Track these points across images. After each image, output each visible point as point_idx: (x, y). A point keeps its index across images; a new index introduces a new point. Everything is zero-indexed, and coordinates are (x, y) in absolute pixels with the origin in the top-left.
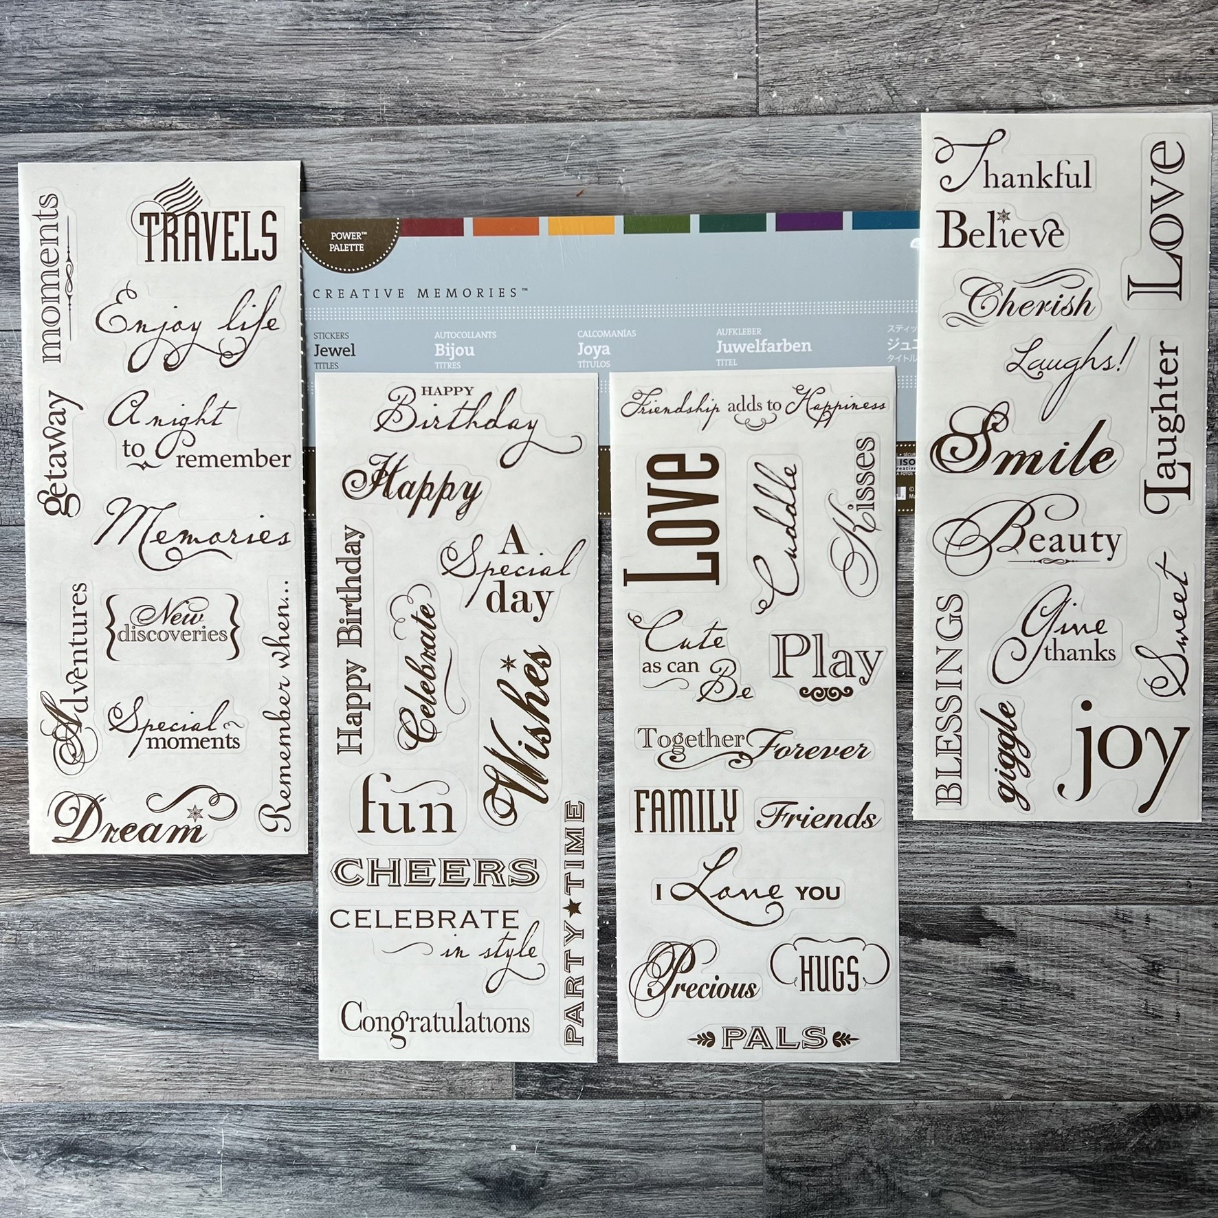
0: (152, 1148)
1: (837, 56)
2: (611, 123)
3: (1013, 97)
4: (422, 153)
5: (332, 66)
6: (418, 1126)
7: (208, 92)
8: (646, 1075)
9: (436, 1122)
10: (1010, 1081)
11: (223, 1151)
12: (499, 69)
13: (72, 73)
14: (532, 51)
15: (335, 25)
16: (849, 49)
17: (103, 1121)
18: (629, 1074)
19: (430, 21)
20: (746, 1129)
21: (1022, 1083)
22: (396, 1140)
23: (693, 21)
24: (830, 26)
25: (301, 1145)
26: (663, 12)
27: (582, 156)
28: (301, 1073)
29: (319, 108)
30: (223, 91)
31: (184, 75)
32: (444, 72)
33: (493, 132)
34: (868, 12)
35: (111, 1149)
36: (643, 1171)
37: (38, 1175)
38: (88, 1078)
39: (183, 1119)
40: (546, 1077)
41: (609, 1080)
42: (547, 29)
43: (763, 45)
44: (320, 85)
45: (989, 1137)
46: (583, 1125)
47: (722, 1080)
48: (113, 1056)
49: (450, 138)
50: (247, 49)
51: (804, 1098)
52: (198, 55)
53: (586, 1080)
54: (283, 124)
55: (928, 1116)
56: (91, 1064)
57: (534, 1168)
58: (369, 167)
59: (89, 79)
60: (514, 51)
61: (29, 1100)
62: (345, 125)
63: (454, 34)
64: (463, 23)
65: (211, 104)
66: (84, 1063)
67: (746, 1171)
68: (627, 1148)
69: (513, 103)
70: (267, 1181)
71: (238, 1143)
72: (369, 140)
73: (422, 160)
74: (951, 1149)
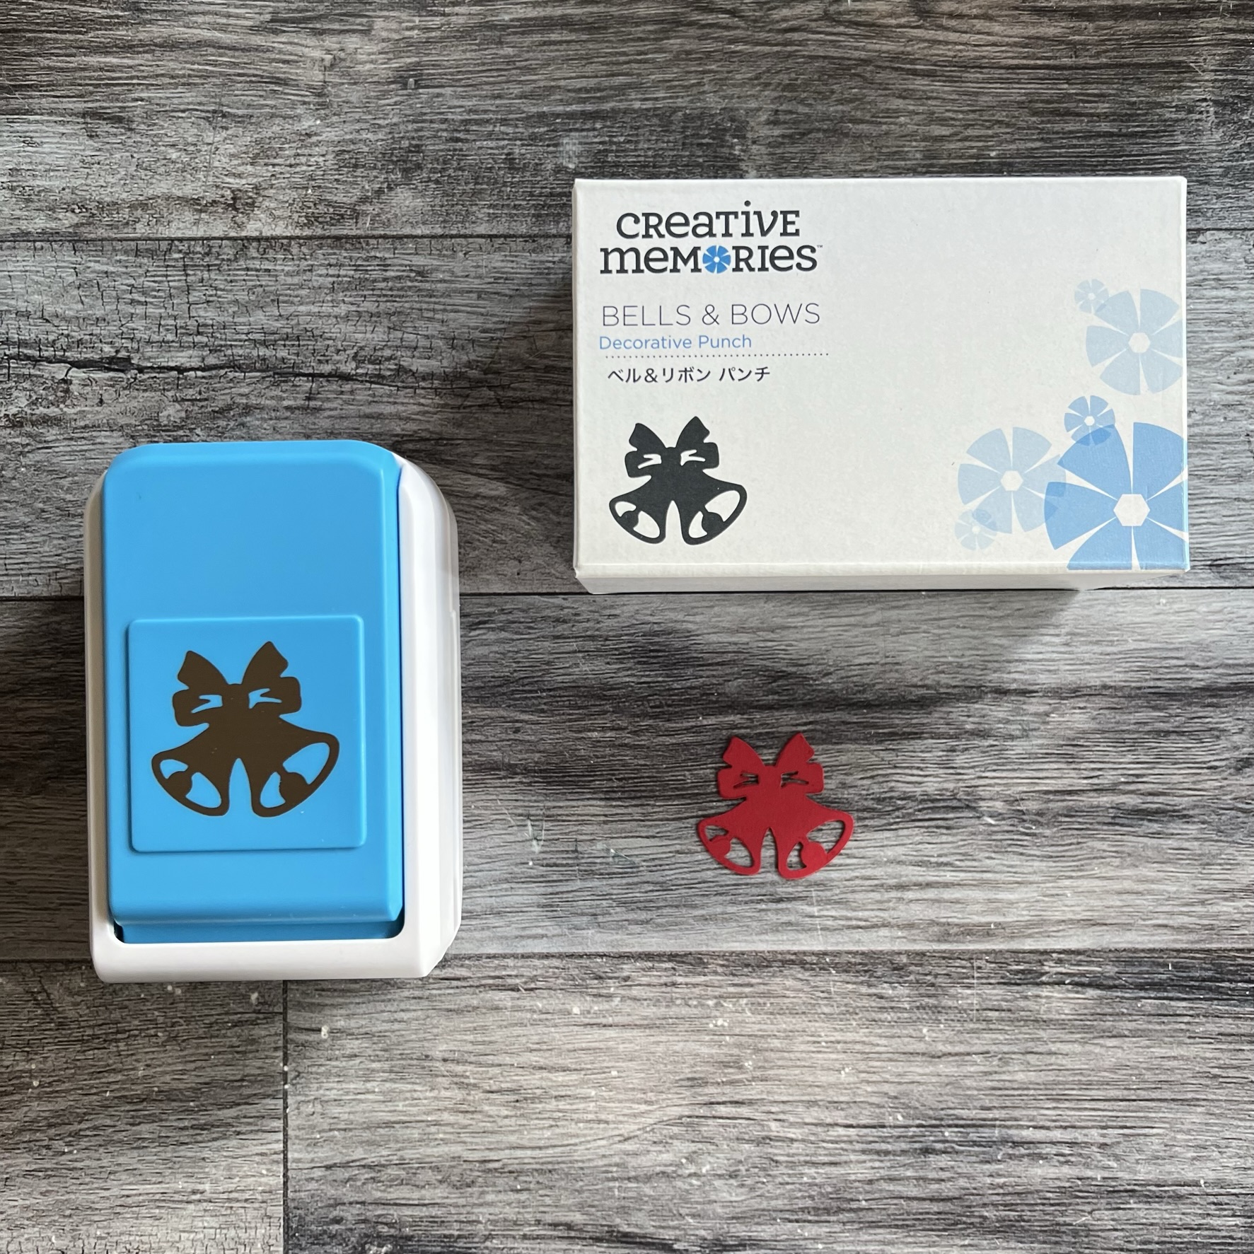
1: (141, 1066)
2: (554, 950)
4: (900, 899)
12: (757, 1051)
15: (1058, 1135)
16: (119, 1077)
19: (884, 1140)
23: (401, 1132)
24: (151, 1119)
26: (457, 1149)
27: (607, 890)
29: (1090, 985)
32: (858, 1047)
33: (768, 937)
34: (83, 1144)
42: (669, 1123)
49: (849, 927)
50: (1221, 1094)
54: (1155, 957)
58: (998, 876)
60: (731, 1083)
62: (1045, 952)
63: (839, 1117)
64: (823, 1136)
69: (732, 989)
72: (998, 925)
73: (901, 887)
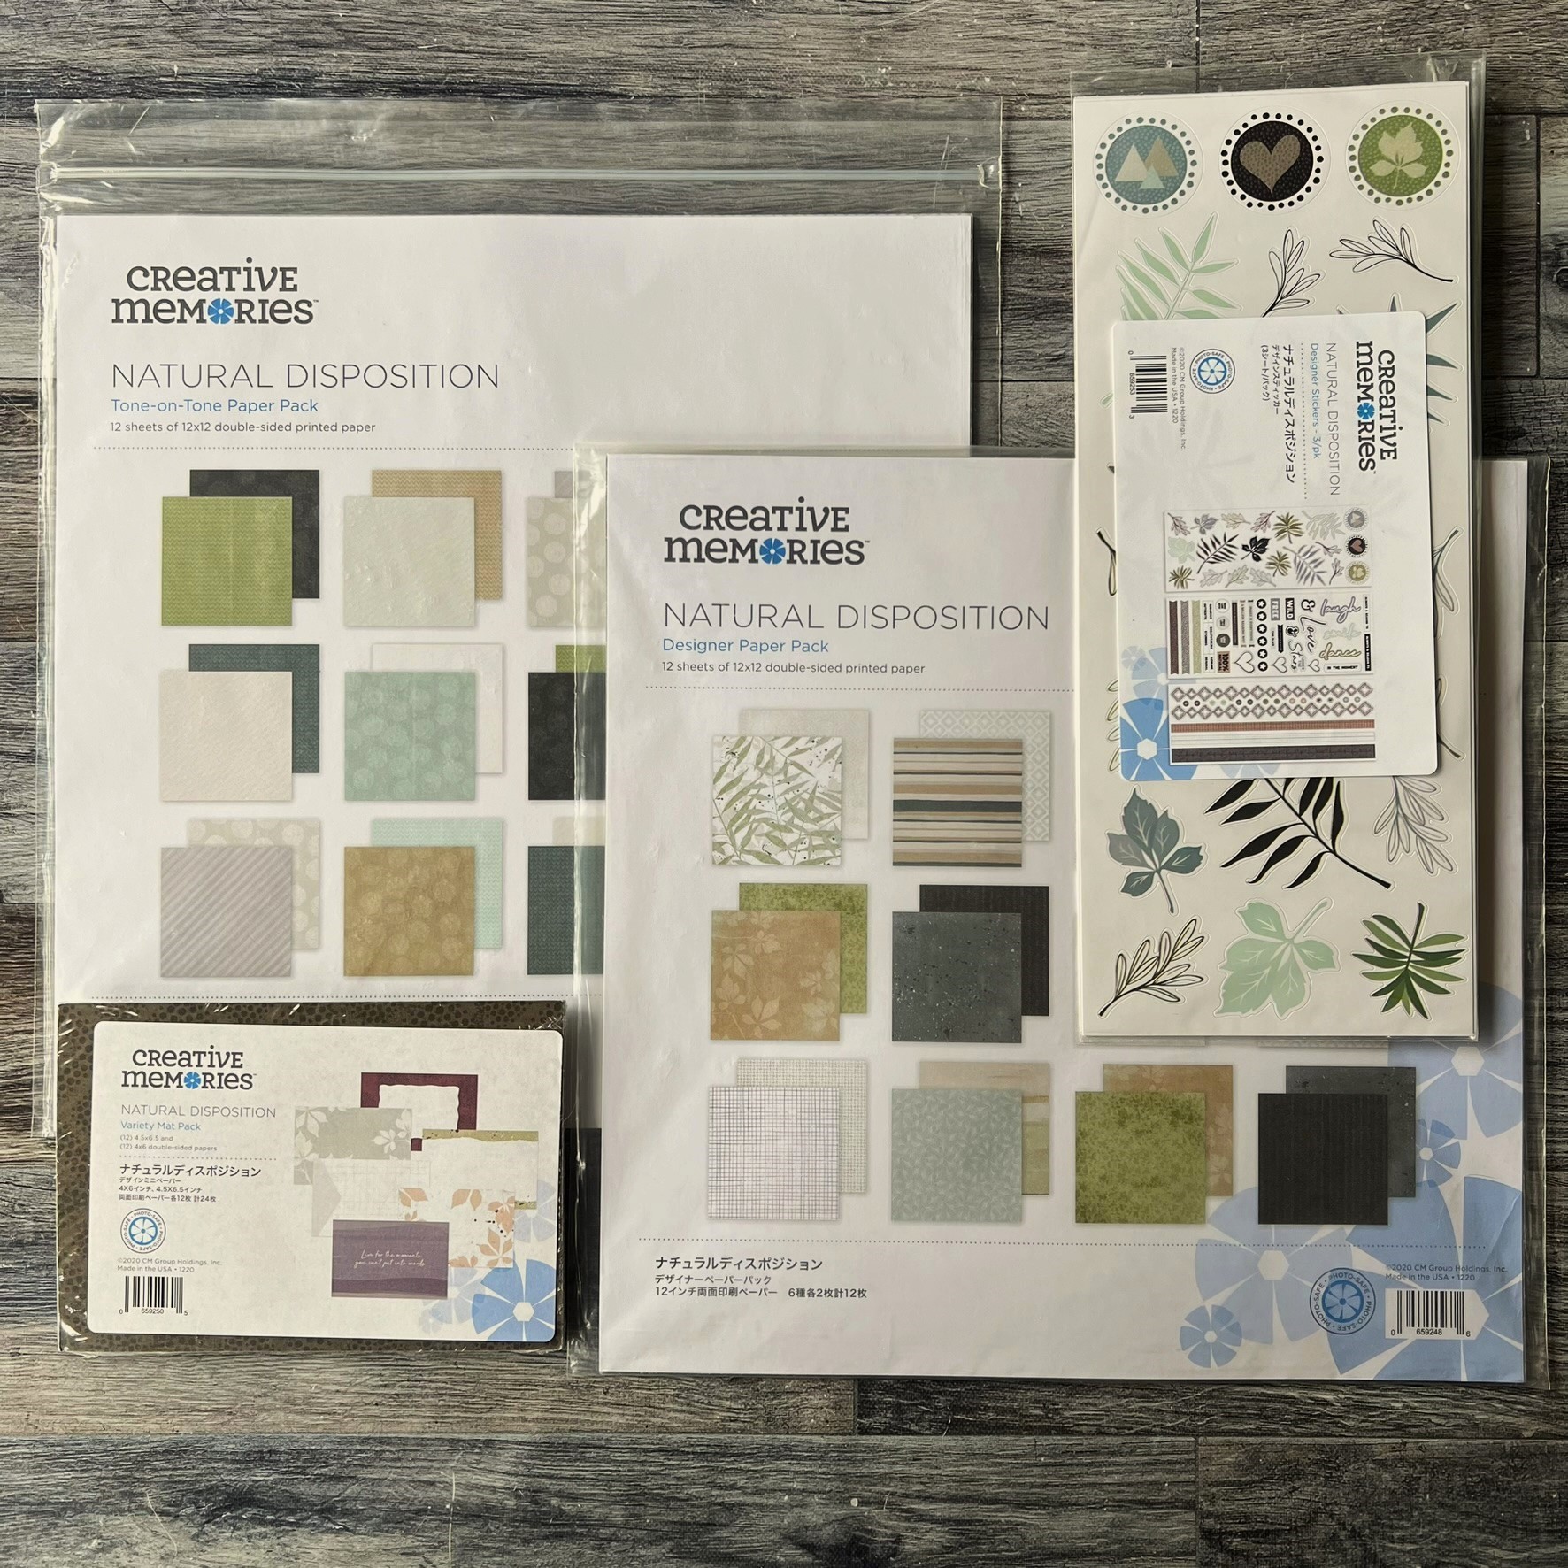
0: (355, 1499)
3: (1534, 98)
5: (637, 41)
6: (724, 1471)
7: (468, 72)
8: (1037, 1401)
9: (748, 1466)
10: (1531, 1413)
11: (453, 1505)
13: (287, 42)
14: (901, 28)
17: (288, 1461)
18: (1014, 1400)
20: (1171, 1477)
21: (1547, 1415)
22: (693, 1490)
25: (561, 1497)
28: (563, 1396)
30: (489, 71)
31: (439, 49)
35: (298, 1501)
36: (1032, 1535)
37: (195, 1537)
38: (270, 1401)
39: (399, 1459)
40: (900, 1404)
41: (987, 1409)
43: (1206, 26)
44: (618, 65)
45: (1504, 1490)
46: (950, 1471)
47: (1141, 1410)
48: (306, 1371)
51: (1250, 1434)
52: (458, 23)
53: (955, 1409)
55: (1422, 1461)
56: (275, 1381)
57: (883, 1530)
59: (312, 51)
61: (186, 1431)
65: (473, 87)
66: (264, 1380)
67: (1172, 1535)
68: (1009, 1503)
70: (513, 1547)
71: (474, 1492)
74: (1453, 1506)
